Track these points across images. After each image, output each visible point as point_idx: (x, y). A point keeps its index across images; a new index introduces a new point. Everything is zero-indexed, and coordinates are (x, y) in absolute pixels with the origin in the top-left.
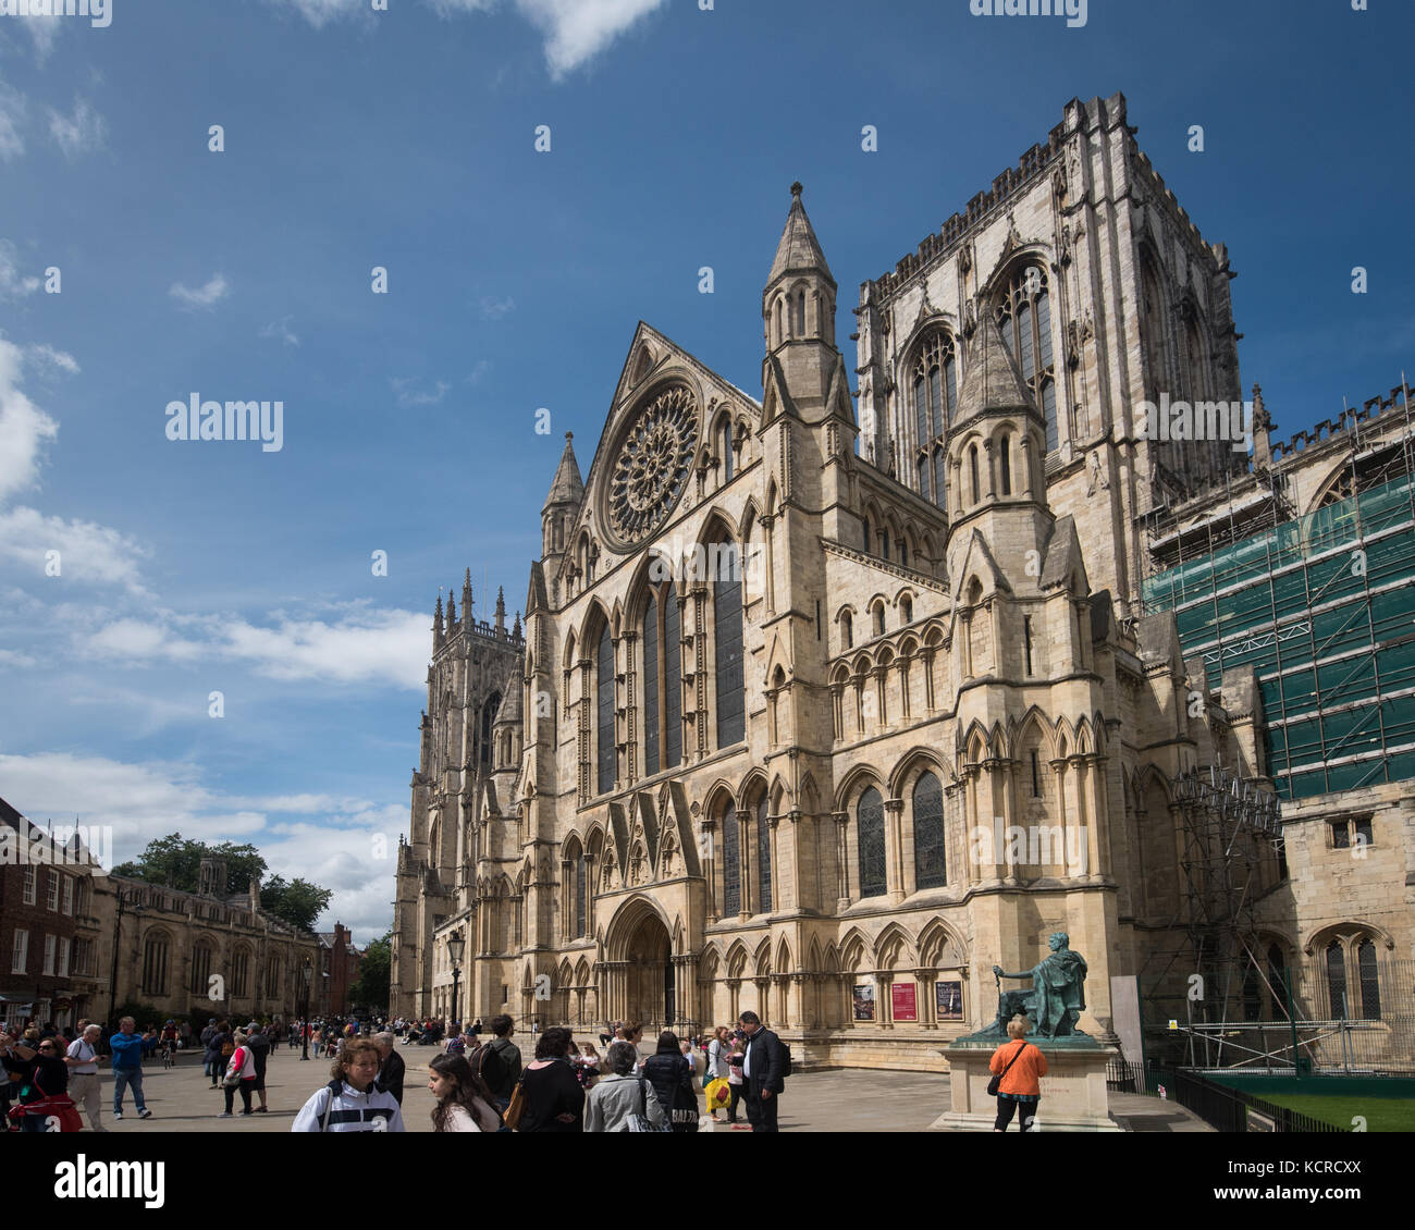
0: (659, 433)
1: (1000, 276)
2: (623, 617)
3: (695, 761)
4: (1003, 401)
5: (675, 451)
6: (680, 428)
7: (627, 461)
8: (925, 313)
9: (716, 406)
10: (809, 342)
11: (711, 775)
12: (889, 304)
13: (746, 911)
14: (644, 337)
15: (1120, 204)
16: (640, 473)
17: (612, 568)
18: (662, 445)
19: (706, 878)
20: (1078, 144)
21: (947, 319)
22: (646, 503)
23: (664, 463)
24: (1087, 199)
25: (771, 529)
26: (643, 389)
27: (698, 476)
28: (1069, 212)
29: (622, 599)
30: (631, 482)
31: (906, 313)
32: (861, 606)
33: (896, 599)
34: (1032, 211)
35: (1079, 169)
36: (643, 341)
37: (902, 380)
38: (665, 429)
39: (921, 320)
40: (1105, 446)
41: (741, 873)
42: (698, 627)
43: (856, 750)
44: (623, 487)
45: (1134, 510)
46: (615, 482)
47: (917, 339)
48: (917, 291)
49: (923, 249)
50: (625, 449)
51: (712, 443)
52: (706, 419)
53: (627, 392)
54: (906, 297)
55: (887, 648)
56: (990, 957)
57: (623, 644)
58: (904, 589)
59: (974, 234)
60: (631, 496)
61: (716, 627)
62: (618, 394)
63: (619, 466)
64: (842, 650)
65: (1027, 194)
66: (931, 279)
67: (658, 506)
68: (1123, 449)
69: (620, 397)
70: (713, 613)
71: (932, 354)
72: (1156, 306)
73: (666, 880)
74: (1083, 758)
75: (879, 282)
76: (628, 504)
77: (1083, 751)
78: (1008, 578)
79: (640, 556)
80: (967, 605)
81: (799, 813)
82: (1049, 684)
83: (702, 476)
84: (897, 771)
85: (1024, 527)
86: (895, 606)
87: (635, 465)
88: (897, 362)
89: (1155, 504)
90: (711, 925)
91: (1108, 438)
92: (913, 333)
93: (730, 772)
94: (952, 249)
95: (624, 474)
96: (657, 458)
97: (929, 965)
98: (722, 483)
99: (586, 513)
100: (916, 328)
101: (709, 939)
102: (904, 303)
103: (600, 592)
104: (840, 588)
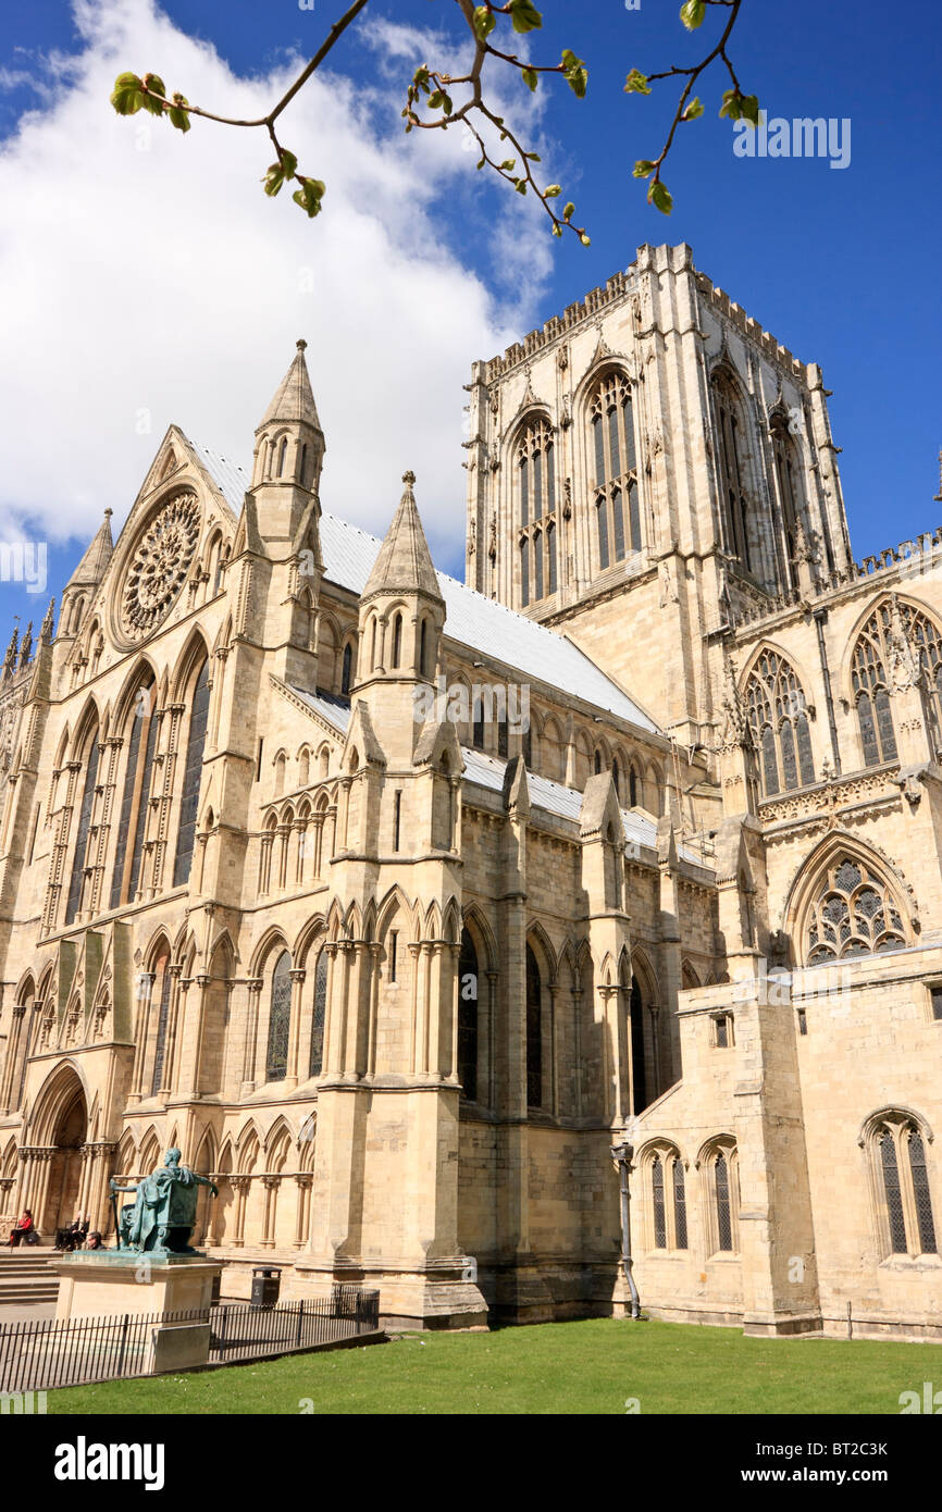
0: (173, 533)
1: (591, 379)
2: (112, 721)
3: (147, 900)
4: (399, 582)
5: (181, 556)
6: (189, 533)
7: (145, 553)
8: (528, 399)
9: (213, 523)
10: (284, 485)
11: (155, 919)
12: (498, 385)
13: (167, 1090)
14: (172, 441)
15: (687, 335)
16: (152, 570)
17: (112, 665)
18: (173, 546)
19: (137, 1045)
20: (649, 281)
21: (547, 409)
22: (152, 602)
23: (173, 564)
24: (655, 328)
25: (225, 661)
26: (163, 490)
27: (191, 587)
28: (641, 337)
29: (113, 702)
30: (144, 576)
31: (512, 397)
32: (292, 752)
33: (318, 751)
34: (617, 327)
35: (650, 302)
36: (171, 444)
37: (508, 458)
38: (178, 531)
39: (524, 405)
40: (673, 558)
41: (166, 1041)
42: (170, 746)
43: (274, 908)
44: (136, 580)
45: (703, 626)
46: (132, 573)
47: (521, 422)
48: (521, 376)
49: (529, 341)
50: (145, 540)
51: (205, 558)
52: (206, 532)
53: (152, 488)
54: (513, 381)
55: (324, 794)
56: (324, 1163)
57: (108, 750)
58: (325, 741)
59: (571, 336)
60: (142, 590)
61: (189, 747)
62: (144, 489)
63: (138, 557)
64: (275, 796)
65: (613, 312)
66: (535, 368)
67: (161, 607)
68: (691, 563)
69: (145, 491)
70: (188, 731)
71: (536, 438)
72: (742, 420)
73: (97, 1043)
74: (432, 944)
75: (490, 363)
76: (137, 600)
77: (433, 937)
78: (384, 751)
79: (135, 657)
80: (348, 775)
81: (206, 977)
82: (412, 863)
83: (194, 587)
84: (301, 937)
85: (404, 702)
86: (316, 757)
87: (150, 560)
88: (502, 442)
89: (724, 621)
90: (132, 1105)
91: (675, 552)
92: (517, 416)
93: (170, 917)
94: (552, 345)
95: (139, 567)
96: (167, 557)
97: (274, 1172)
98: (209, 598)
99: (100, 600)
100: (520, 412)
101: (127, 1123)
102: (511, 387)
103: (97, 688)
104: (281, 729)
